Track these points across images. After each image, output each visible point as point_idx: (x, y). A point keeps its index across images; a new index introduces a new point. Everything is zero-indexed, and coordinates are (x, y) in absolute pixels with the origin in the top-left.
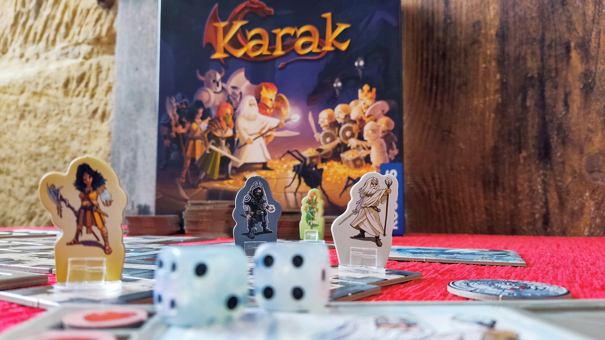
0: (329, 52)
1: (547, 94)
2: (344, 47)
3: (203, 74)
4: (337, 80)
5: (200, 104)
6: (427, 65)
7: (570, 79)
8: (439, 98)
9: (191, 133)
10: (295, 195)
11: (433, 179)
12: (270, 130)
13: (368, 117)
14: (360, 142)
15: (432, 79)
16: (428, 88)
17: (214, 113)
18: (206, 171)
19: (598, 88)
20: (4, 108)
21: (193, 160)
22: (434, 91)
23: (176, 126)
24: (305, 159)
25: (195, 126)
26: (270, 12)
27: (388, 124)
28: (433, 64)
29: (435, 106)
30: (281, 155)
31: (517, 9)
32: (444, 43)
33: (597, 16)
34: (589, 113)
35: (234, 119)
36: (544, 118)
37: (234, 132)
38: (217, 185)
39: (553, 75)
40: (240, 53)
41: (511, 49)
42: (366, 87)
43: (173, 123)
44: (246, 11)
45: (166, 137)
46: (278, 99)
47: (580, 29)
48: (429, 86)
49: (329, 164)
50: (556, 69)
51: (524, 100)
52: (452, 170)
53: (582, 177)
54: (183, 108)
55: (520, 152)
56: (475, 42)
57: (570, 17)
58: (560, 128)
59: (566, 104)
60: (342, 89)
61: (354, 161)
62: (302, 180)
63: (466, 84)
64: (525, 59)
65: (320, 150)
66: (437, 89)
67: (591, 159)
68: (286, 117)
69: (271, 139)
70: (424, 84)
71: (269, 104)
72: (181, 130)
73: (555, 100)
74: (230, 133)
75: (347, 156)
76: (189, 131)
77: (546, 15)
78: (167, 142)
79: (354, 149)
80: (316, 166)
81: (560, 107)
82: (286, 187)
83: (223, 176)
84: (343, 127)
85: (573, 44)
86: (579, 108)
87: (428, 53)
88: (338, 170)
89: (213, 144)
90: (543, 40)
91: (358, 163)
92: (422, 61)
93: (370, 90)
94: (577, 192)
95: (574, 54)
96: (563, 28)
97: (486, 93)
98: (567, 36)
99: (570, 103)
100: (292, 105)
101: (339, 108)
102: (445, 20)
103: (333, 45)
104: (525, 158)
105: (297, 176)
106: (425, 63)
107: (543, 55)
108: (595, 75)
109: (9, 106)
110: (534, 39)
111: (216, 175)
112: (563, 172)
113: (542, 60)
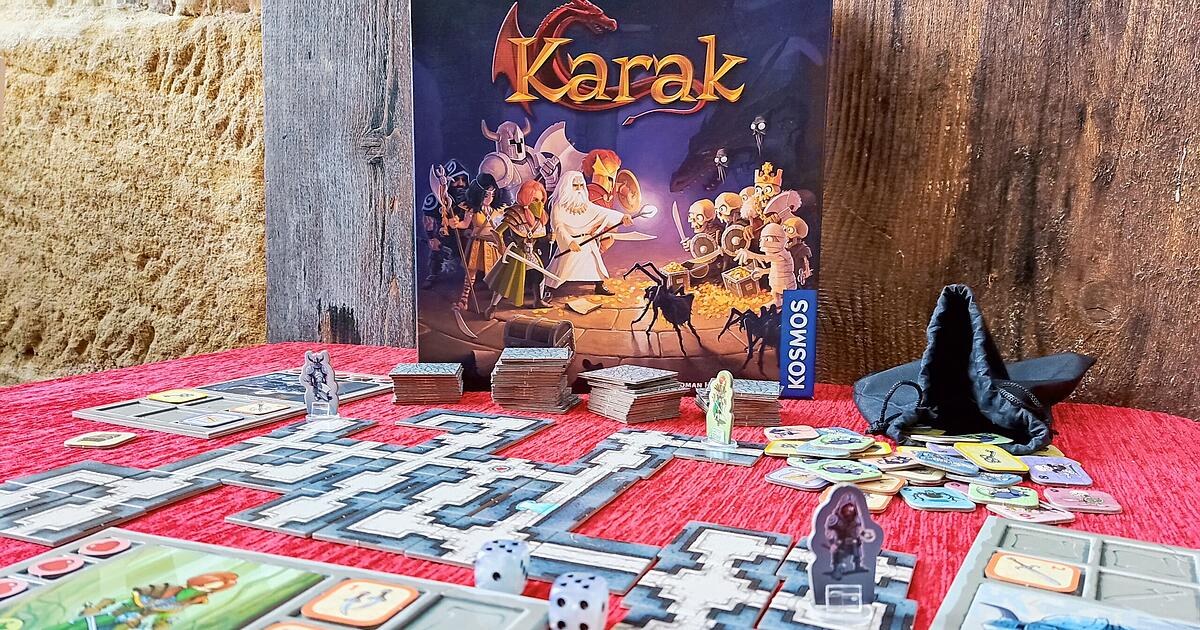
0: (709, 103)
1: (1040, 186)
2: (734, 96)
3: (493, 129)
4: (720, 152)
5: (489, 180)
6: (857, 115)
7: (1078, 165)
8: (871, 172)
9: (476, 230)
10: (648, 335)
11: (853, 302)
12: (607, 230)
13: (768, 215)
14: (753, 255)
15: (862, 141)
16: (855, 155)
17: (513, 197)
18: (503, 295)
19: (1118, 184)
20: (10, 96)
21: (481, 274)
22: (864, 161)
23: (449, 216)
24: (665, 278)
25: (481, 218)
26: (611, 24)
27: (798, 229)
28: (866, 117)
29: (864, 186)
30: (626, 270)
31: (1011, 40)
32: (888, 82)
33: (1132, 68)
34: (1100, 220)
35: (548, 210)
36: (1031, 223)
37: (548, 231)
38: (521, 316)
39: (1053, 155)
40: (556, 96)
41: (993, 106)
42: (767, 167)
43: (444, 211)
44: (570, 19)
45: (431, 234)
46: (622, 178)
47: (1104, 87)
48: (857, 151)
49: (702, 287)
50: (1059, 146)
51: (1005, 190)
52: (883, 291)
53: (1076, 316)
54: (459, 186)
55: (989, 271)
56: (939, 86)
57: (1093, 64)
58: (1053, 240)
59: (1067, 204)
60: (729, 169)
61: (743, 284)
62: (660, 311)
63: (916, 156)
64: (1013, 124)
65: (689, 266)
66: (869, 157)
67: (1093, 289)
68: (636, 210)
69: (609, 245)
70: (848, 149)
71: (607, 186)
72: (457, 223)
73: (1052, 197)
74: (541, 232)
75: (732, 276)
76: (471, 227)
77: (1055, 56)
78: (434, 244)
79: (744, 265)
80: (682, 291)
81: (1058, 208)
82: (633, 322)
83: (531, 302)
84: (727, 230)
85: (1090, 109)
86: (1085, 212)
87: (859, 96)
88: (717, 297)
89: (513, 249)
90: (1045, 96)
91: (749, 287)
92: (849, 108)
93: (774, 172)
94: (1066, 336)
95: (1089, 125)
96: (1078, 81)
97: (947, 172)
98: (1083, 94)
99: (1073, 202)
100: (645, 190)
101: (721, 199)
102: (893, 41)
103: (716, 92)
104: (995, 281)
105: (651, 306)
106: (853, 111)
107: (1041, 120)
108: (1117, 164)
109: (20, 93)
110: (1032, 95)
111: (520, 301)
112: (1048, 307)
113: (1040, 130)
